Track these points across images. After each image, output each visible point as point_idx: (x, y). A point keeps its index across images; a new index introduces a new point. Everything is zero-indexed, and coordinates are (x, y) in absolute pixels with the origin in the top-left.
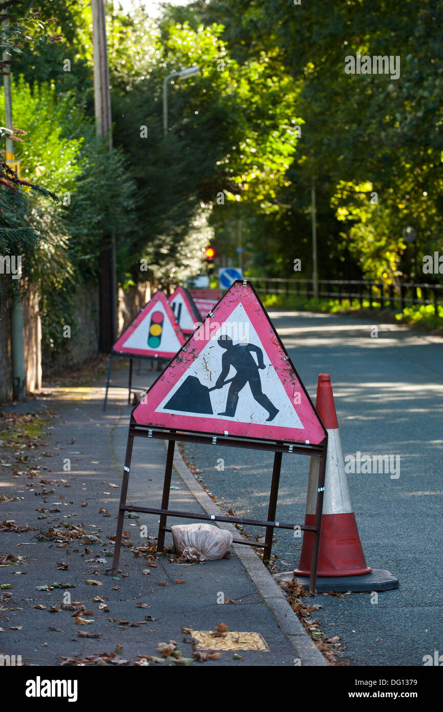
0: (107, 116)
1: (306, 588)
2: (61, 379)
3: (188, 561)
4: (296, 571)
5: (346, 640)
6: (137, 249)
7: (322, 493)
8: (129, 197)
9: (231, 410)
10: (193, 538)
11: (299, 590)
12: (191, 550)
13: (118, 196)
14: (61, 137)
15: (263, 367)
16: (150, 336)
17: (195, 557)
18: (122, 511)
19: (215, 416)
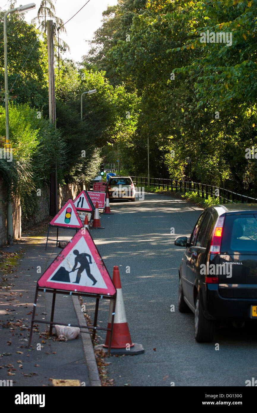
0: (54, 114)
1: (106, 353)
2: (31, 231)
3: (61, 341)
4: (104, 345)
5: (116, 381)
6: (68, 169)
7: (113, 316)
8: (63, 149)
9: (78, 281)
10: (63, 331)
11: (103, 354)
12: (62, 336)
13: (58, 149)
14: (31, 128)
15: (91, 263)
16: (66, 218)
17: (63, 339)
18: (33, 322)
19: (71, 283)
